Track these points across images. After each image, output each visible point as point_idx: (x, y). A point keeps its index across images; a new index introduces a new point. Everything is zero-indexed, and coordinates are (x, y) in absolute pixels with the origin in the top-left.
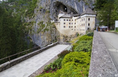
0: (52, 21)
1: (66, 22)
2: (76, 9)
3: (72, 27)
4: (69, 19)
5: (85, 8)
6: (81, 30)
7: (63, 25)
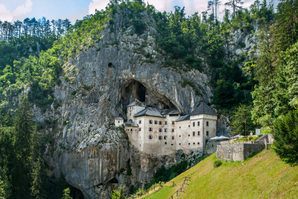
0: (117, 121)
1: (153, 125)
2: (177, 100)
3: (165, 138)
4: (158, 120)
5: (195, 101)
6: (192, 144)
7: (148, 133)
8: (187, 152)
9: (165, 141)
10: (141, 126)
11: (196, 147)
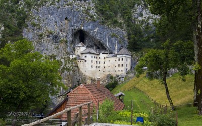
0: (71, 56)
1: (93, 59)
2: (107, 45)
3: (99, 67)
4: (96, 56)
5: (118, 46)
6: (117, 71)
7: (91, 64)
8: (114, 76)
9: (99, 69)
10: (86, 59)
11: (121, 72)
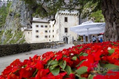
0: (22, 28)
4: (44, 25)
7: (35, 34)
